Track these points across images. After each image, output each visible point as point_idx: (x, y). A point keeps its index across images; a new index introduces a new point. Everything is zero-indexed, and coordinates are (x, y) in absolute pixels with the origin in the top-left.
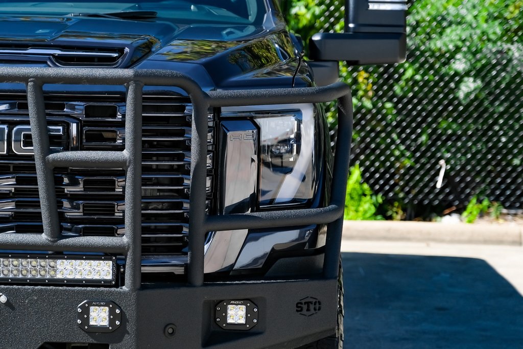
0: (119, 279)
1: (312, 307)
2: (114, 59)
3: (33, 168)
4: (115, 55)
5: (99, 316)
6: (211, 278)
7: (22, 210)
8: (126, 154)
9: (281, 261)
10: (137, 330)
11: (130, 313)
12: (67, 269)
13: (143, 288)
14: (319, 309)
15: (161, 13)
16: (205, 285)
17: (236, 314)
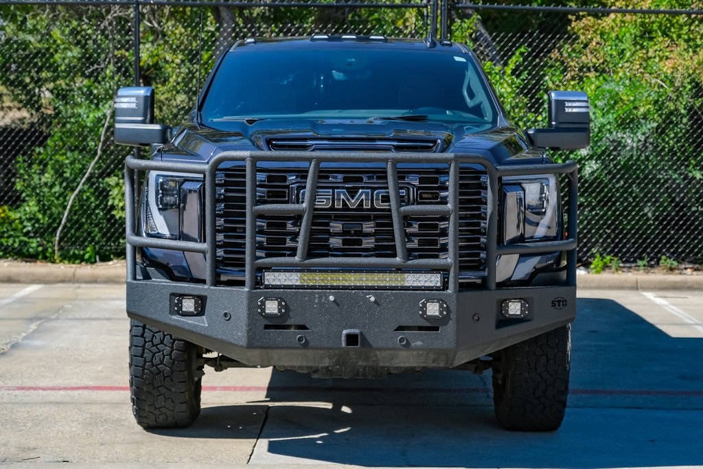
0: (445, 286)
1: (561, 303)
2: (431, 147)
3: (390, 217)
4: (431, 145)
5: (433, 309)
6: (500, 285)
7: (380, 244)
8: (450, 206)
9: (540, 275)
10: (457, 317)
11: (453, 307)
12: (411, 280)
13: (460, 291)
14: (566, 305)
15: (430, 117)
16: (496, 289)
17: (515, 308)
